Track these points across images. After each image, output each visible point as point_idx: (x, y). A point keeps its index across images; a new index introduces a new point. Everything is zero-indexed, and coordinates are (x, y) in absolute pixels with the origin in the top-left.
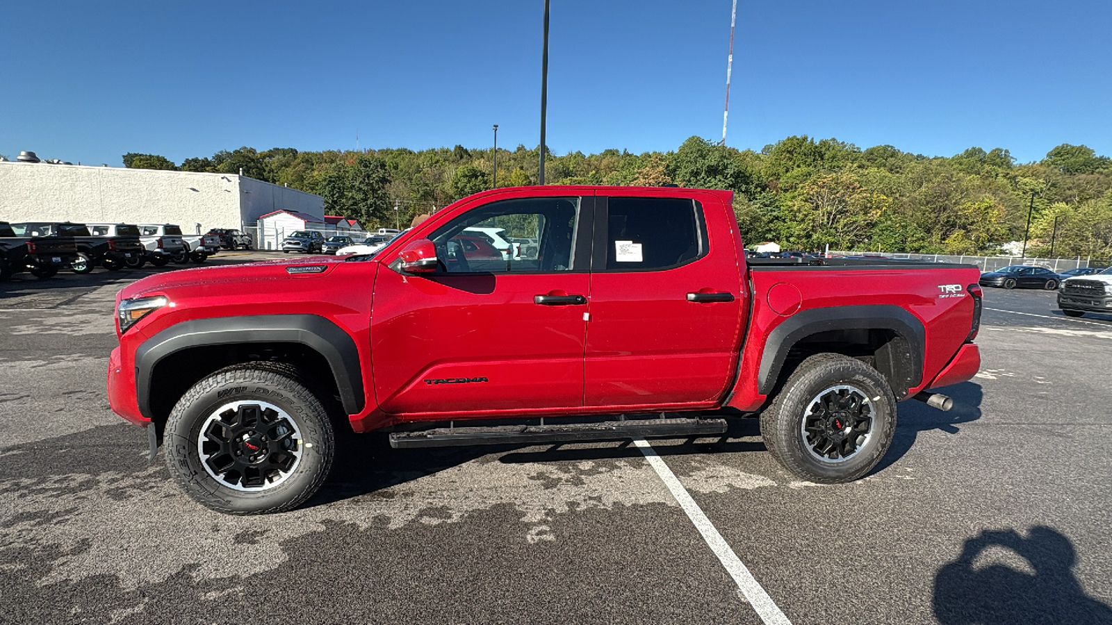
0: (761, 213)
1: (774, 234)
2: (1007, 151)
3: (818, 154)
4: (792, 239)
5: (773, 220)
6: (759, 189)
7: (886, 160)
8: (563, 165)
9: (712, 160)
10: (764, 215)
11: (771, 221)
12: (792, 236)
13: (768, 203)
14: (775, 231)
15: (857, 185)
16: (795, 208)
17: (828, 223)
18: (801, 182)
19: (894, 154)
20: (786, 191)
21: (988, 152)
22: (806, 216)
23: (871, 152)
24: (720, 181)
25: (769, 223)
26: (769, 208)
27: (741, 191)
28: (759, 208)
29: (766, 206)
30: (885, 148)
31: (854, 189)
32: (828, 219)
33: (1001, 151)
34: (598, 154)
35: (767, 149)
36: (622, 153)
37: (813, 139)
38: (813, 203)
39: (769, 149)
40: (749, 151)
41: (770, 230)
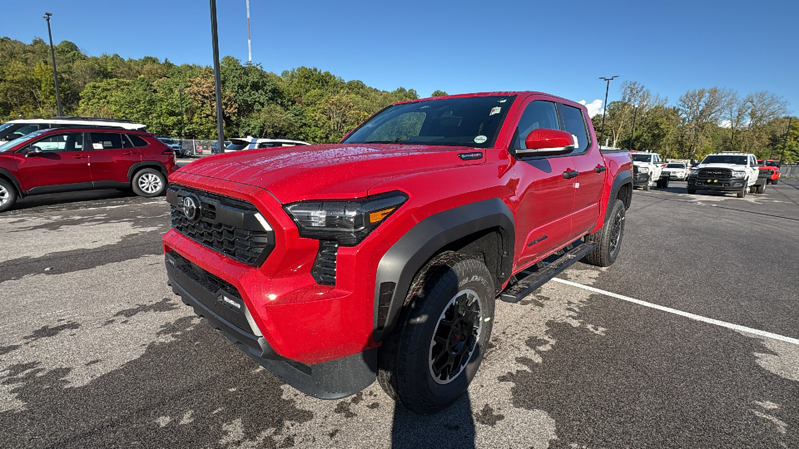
0: (294, 120)
1: (304, 136)
2: (415, 92)
3: (324, 81)
4: (317, 140)
5: (302, 126)
6: (290, 103)
7: (359, 90)
8: (99, 65)
9: (253, 78)
10: (296, 122)
11: (301, 127)
12: (316, 137)
13: (298, 113)
14: (304, 133)
15: (351, 104)
16: (317, 118)
17: (337, 129)
18: (318, 100)
19: (363, 87)
20: (308, 105)
21: (408, 91)
22: (324, 124)
23: (350, 84)
24: (262, 94)
25: (300, 127)
26: (299, 117)
27: (278, 103)
28: (293, 116)
29: (296, 115)
30: (358, 82)
31: (350, 107)
32: (337, 126)
33: (413, 90)
34: (137, 59)
35: (285, 73)
36: (164, 62)
37: (320, 71)
38: (327, 115)
39: (286, 74)
40: (272, 73)
41: (301, 133)
